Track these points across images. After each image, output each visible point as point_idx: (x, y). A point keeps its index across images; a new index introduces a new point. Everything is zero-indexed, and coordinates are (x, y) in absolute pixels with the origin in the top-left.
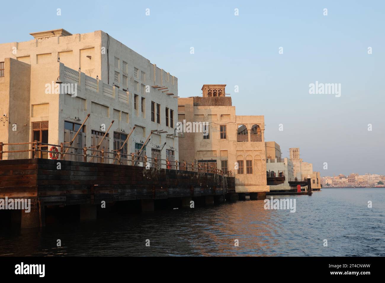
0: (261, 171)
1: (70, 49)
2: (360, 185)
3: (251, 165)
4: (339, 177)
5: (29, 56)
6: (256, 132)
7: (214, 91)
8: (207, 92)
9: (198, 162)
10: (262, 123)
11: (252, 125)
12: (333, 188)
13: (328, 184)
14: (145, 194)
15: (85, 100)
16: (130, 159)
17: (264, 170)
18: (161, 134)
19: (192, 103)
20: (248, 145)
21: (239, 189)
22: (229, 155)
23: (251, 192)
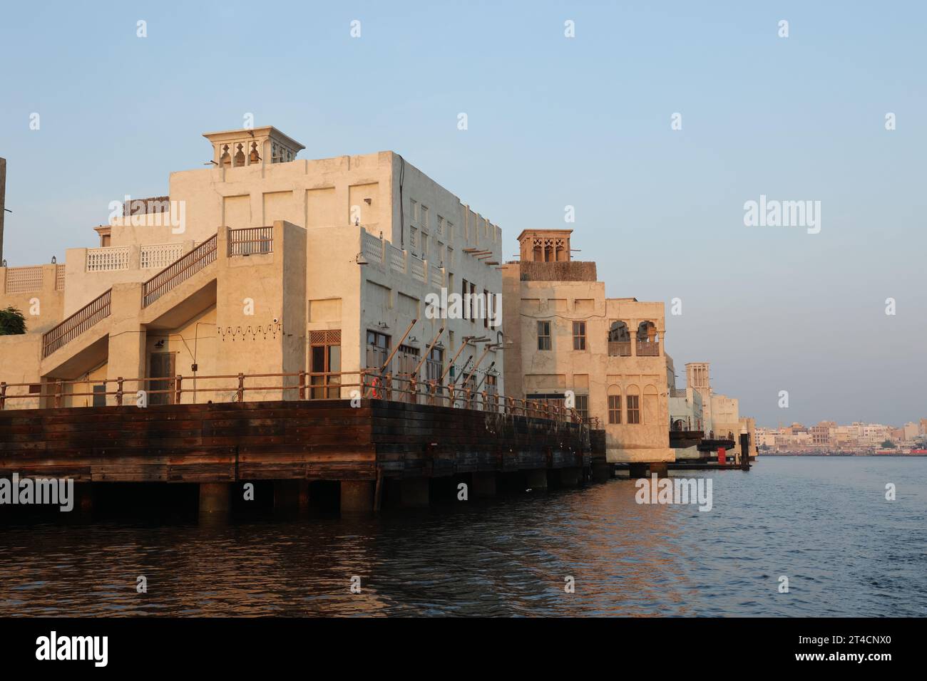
0: (657, 418)
1: (331, 183)
2: (840, 448)
3: (637, 406)
4: (791, 430)
5: (248, 195)
6: (645, 336)
7: (546, 243)
8: (533, 246)
9: (527, 398)
10: (660, 318)
11: (639, 322)
12: (777, 455)
13: (765, 447)
14: (488, 462)
15: (390, 289)
16: (446, 396)
17: (663, 415)
18: (477, 344)
19: (517, 275)
20: (632, 362)
21: (613, 455)
22: (591, 384)
23: (637, 461)
